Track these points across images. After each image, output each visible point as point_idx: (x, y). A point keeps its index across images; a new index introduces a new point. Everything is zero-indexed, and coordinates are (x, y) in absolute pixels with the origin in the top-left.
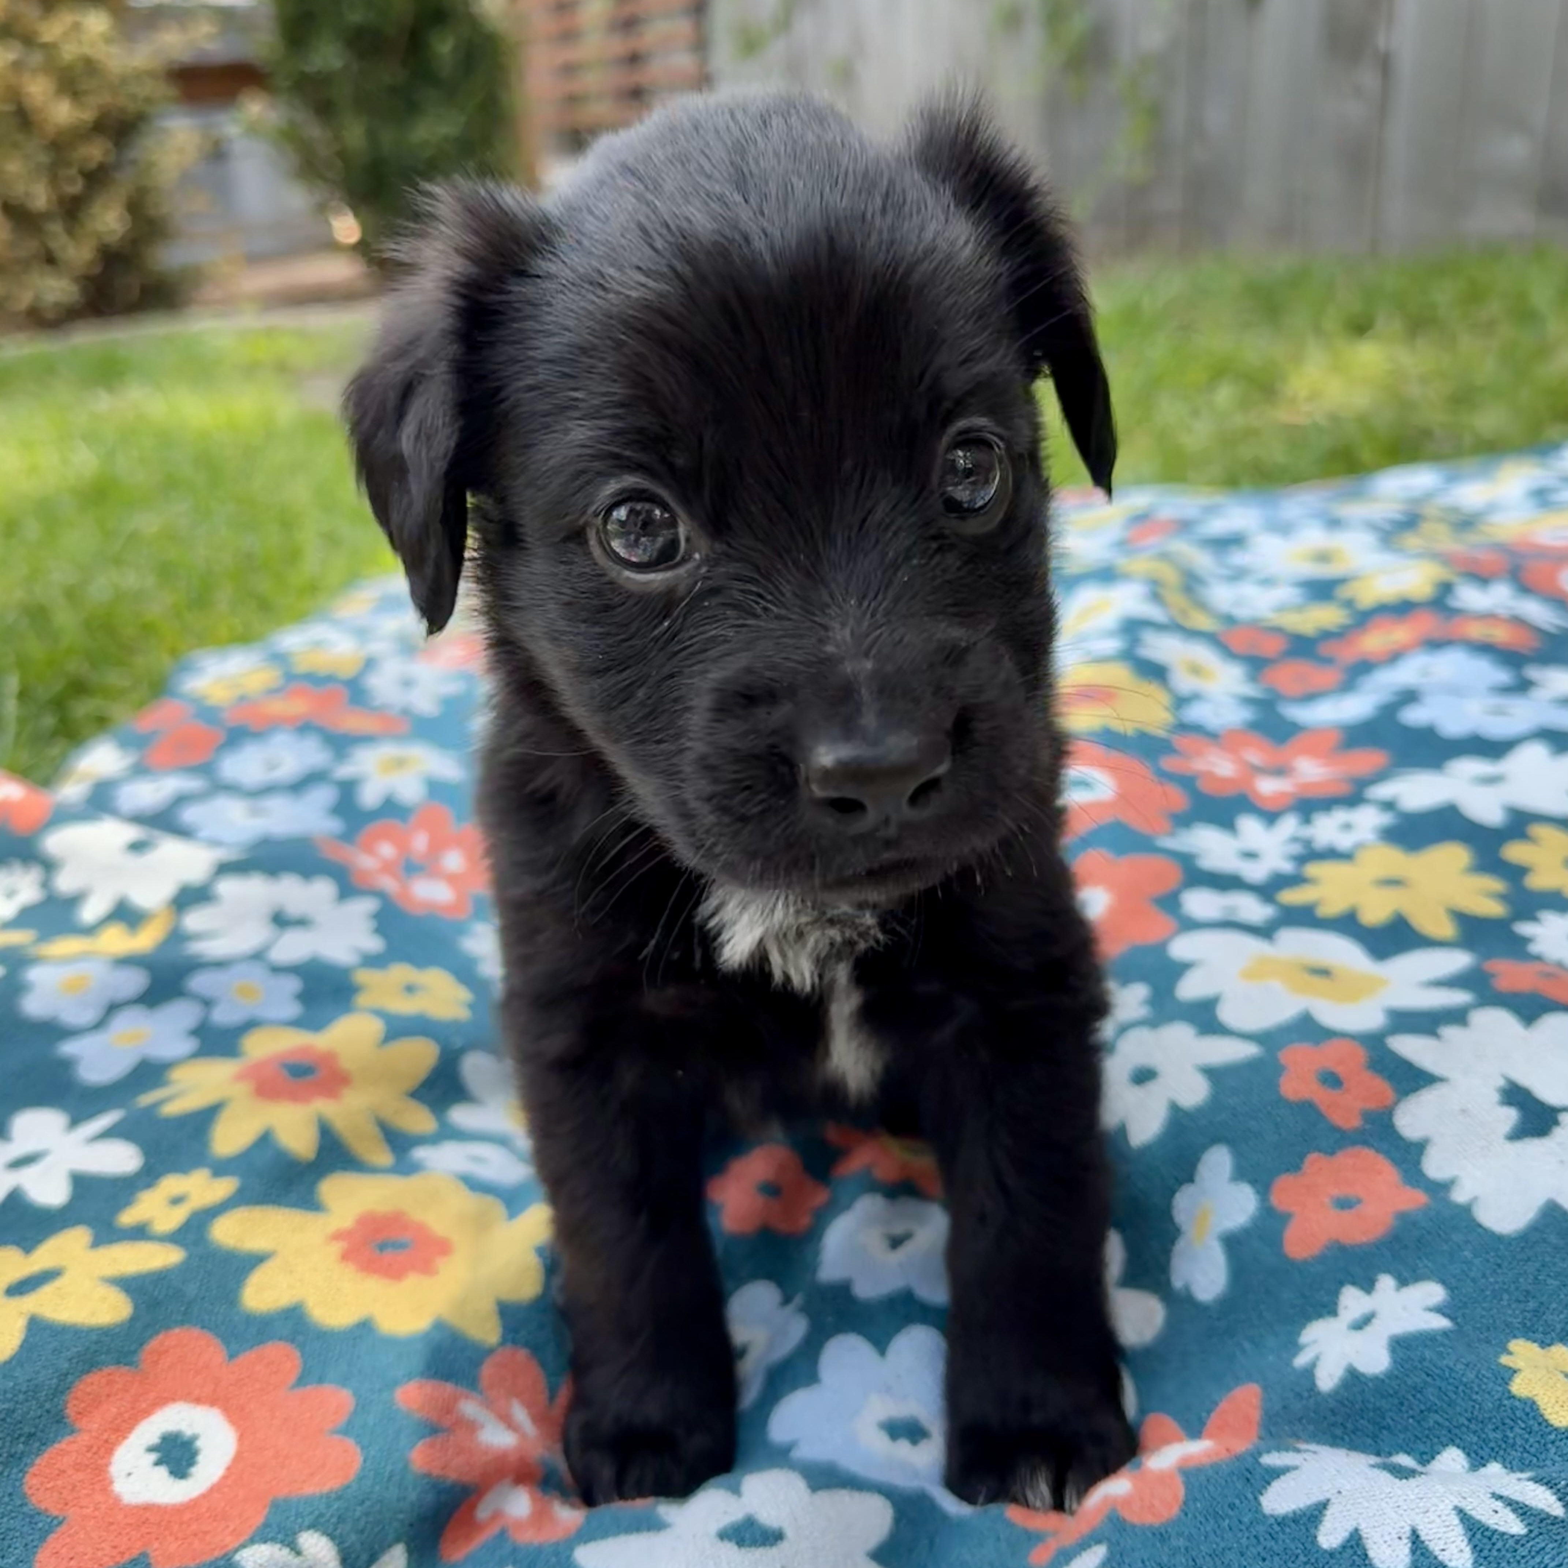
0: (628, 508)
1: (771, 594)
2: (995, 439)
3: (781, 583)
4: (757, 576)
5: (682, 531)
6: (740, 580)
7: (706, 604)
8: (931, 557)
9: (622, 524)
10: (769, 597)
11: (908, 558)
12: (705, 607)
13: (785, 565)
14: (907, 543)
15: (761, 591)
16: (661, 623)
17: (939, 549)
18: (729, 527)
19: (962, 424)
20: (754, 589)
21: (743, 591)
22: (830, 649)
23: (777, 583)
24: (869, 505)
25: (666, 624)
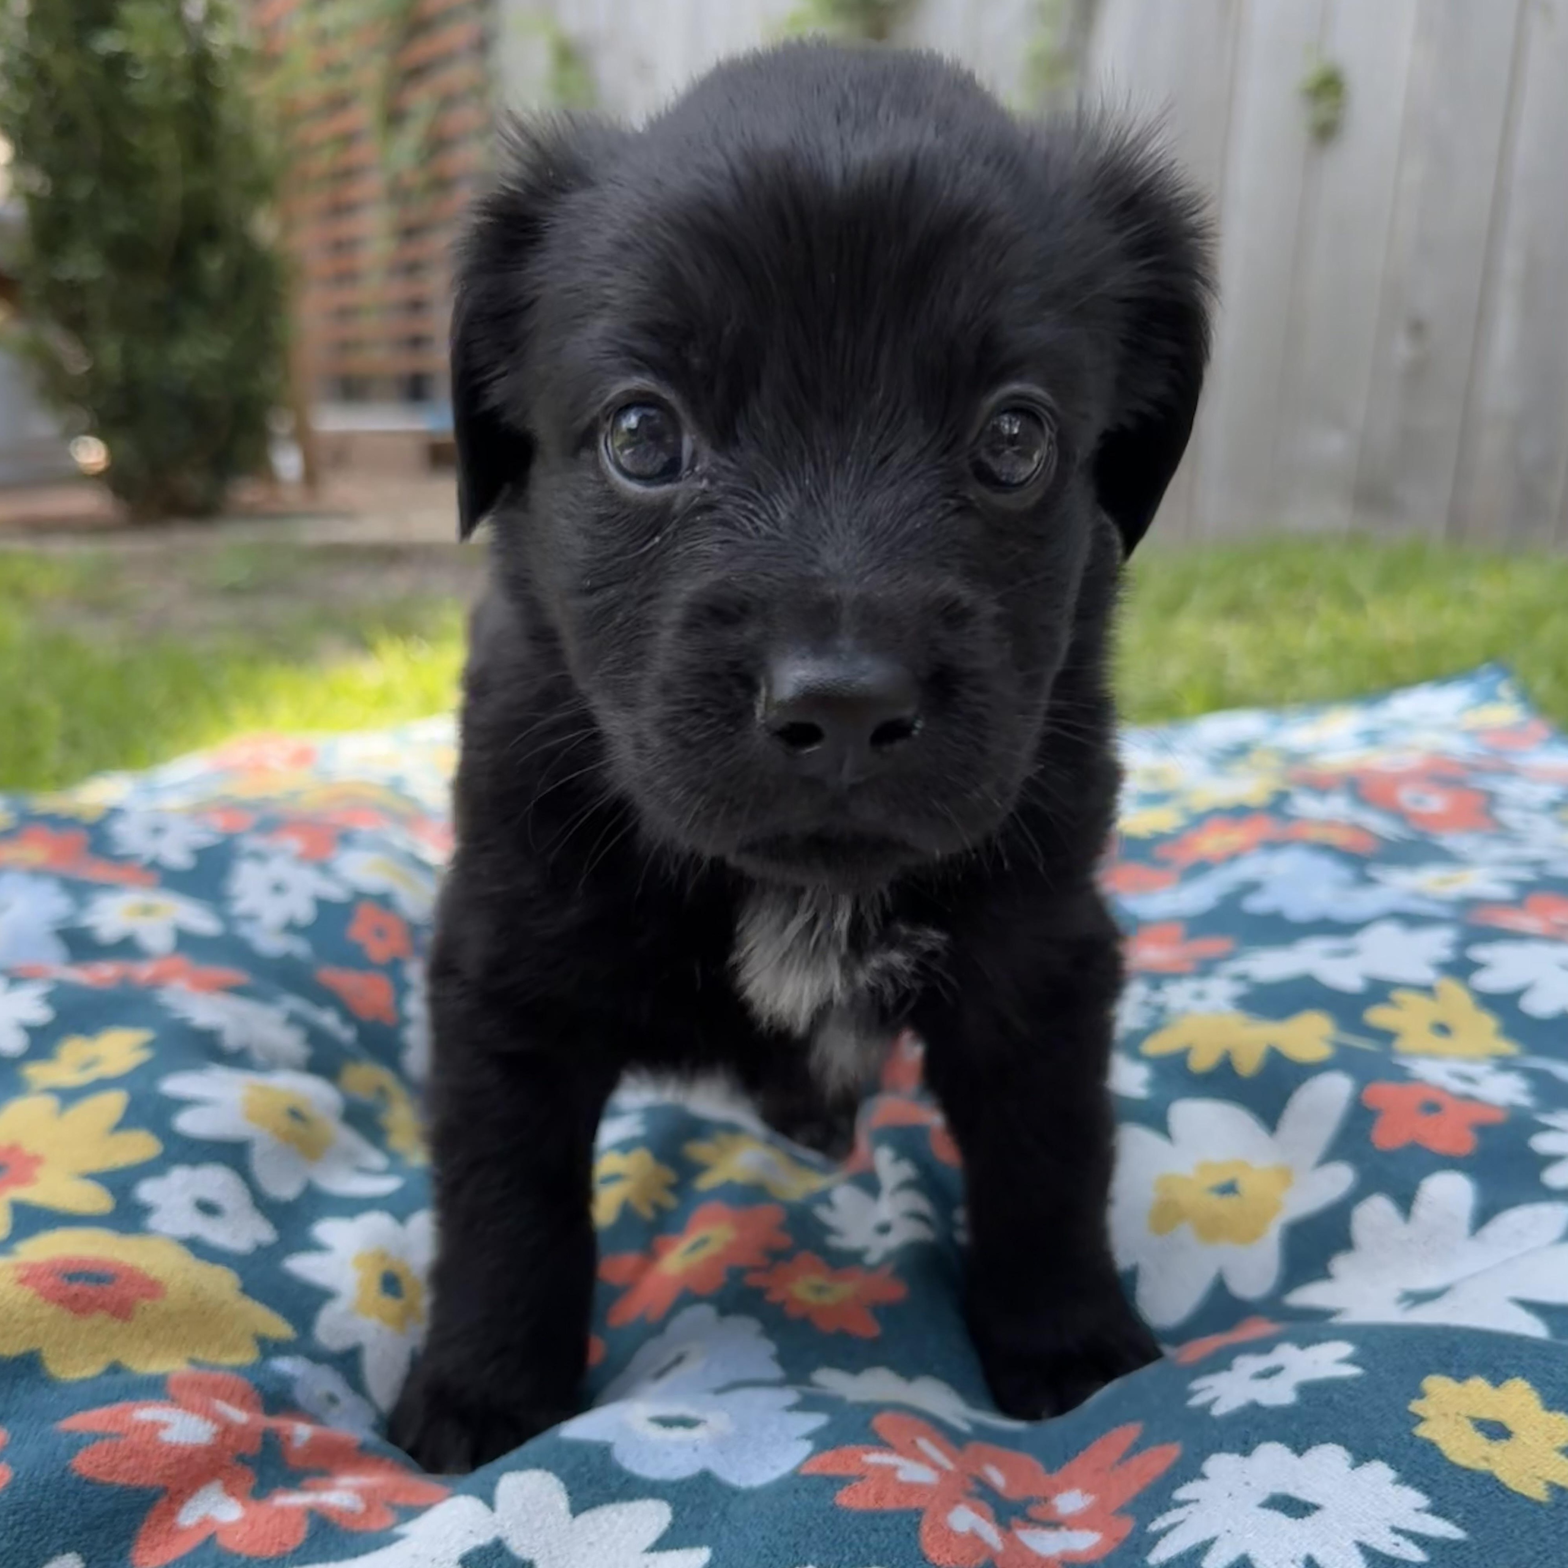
0: (640, 414)
1: (767, 512)
2: (1047, 414)
3: (780, 505)
4: (754, 492)
5: (687, 444)
6: (737, 495)
7: (698, 518)
8: (948, 515)
9: (631, 431)
10: (764, 516)
11: (921, 507)
12: (699, 522)
13: (788, 487)
14: (926, 490)
15: (756, 509)
16: (653, 537)
17: (958, 510)
18: (736, 441)
19: (1015, 387)
20: (751, 506)
21: (737, 506)
22: (817, 571)
23: (775, 502)
24: (892, 445)
25: (657, 539)
